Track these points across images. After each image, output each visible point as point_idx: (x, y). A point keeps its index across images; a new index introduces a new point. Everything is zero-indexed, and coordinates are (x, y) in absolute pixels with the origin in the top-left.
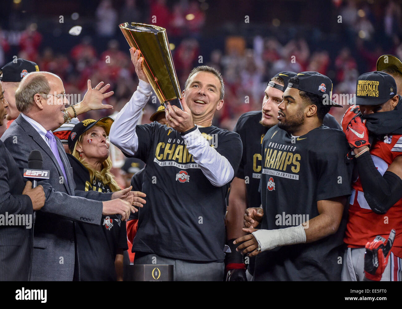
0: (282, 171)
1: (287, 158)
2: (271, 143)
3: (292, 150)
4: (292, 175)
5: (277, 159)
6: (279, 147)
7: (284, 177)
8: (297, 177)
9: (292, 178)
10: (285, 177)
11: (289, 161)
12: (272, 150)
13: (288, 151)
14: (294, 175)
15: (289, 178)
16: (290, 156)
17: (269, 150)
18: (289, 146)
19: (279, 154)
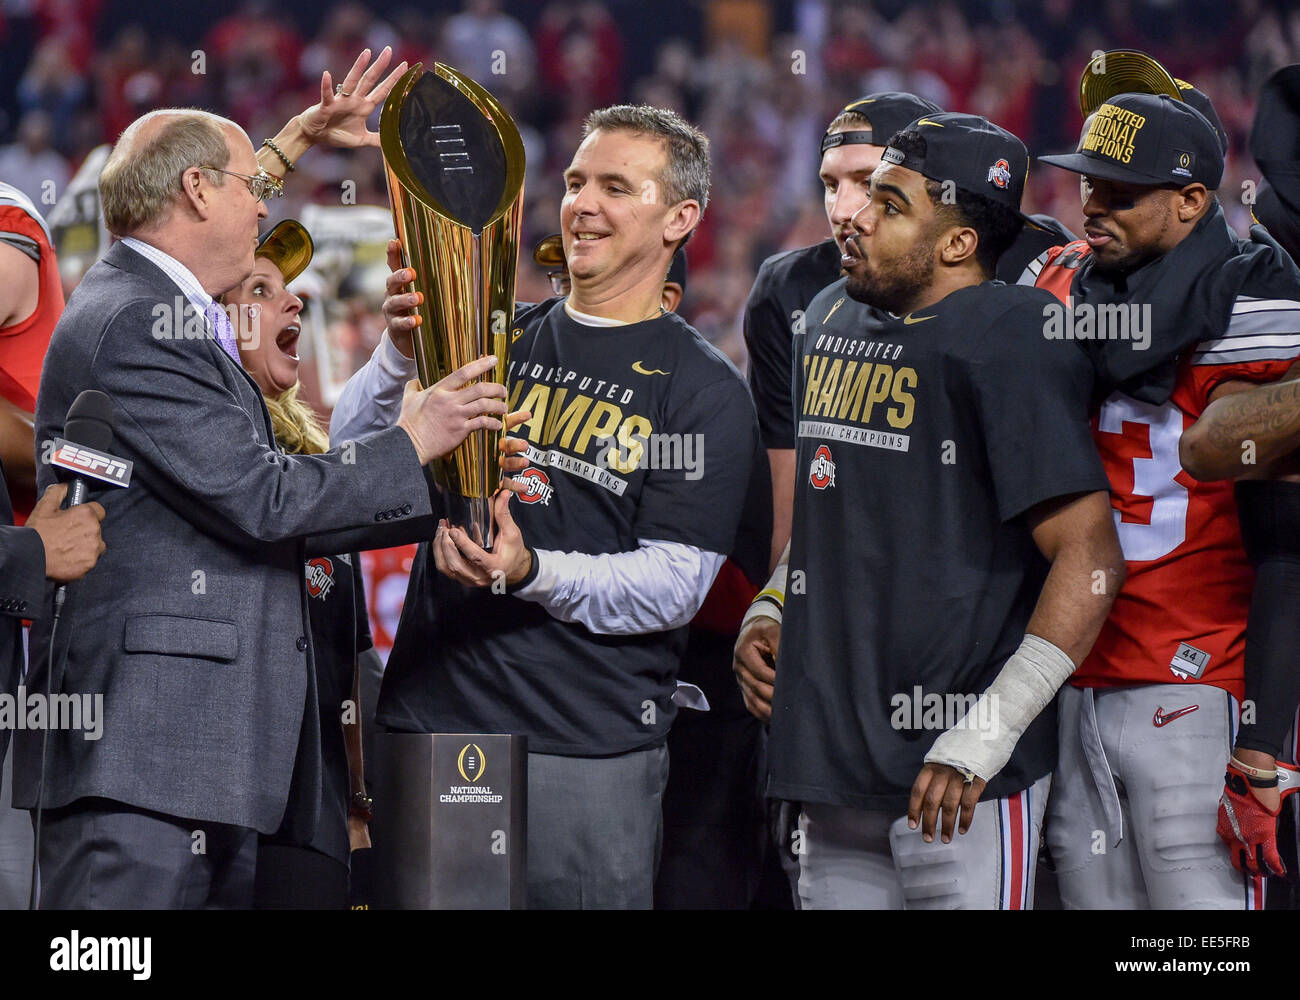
0: (858, 424)
1: (875, 382)
2: (823, 337)
3: (890, 355)
4: (889, 435)
5: (842, 388)
6: (848, 348)
7: (863, 443)
8: (902, 443)
9: (887, 446)
10: (868, 443)
11: (879, 390)
12: (825, 360)
13: (876, 360)
14: (893, 435)
15: (880, 446)
16: (883, 377)
17: (816, 358)
18: (881, 345)
19: (847, 370)
